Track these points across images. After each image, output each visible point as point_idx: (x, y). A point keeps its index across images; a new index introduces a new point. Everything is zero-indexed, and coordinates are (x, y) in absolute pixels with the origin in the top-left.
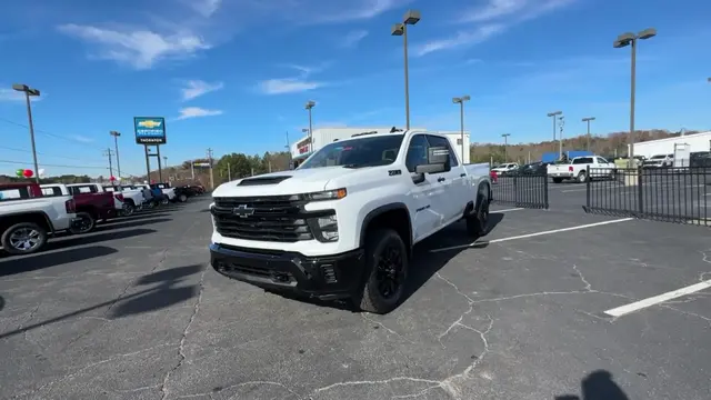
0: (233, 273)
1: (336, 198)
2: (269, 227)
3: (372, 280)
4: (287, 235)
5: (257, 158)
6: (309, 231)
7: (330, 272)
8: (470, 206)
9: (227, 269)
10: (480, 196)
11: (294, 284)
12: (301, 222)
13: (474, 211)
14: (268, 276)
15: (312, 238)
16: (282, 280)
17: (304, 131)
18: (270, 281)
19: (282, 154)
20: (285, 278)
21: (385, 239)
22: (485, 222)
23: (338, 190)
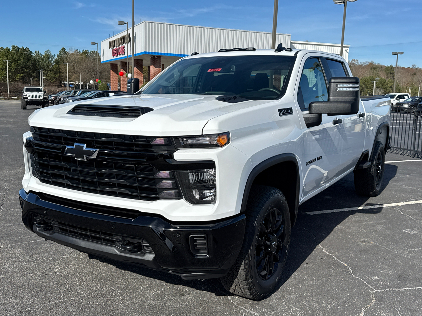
0: (57, 235)
1: (217, 146)
2: (118, 177)
3: (250, 256)
4: (143, 190)
5: (48, 56)
6: (175, 187)
7: (201, 244)
8: (364, 156)
9: (47, 227)
10: (377, 143)
11: (150, 257)
12: (165, 173)
13: (368, 164)
14: (111, 243)
15: (178, 197)
16: (131, 251)
17: (121, 23)
18: (115, 251)
19: (86, 52)
20: (138, 249)
21: (268, 203)
22: (379, 178)
23: (219, 135)
